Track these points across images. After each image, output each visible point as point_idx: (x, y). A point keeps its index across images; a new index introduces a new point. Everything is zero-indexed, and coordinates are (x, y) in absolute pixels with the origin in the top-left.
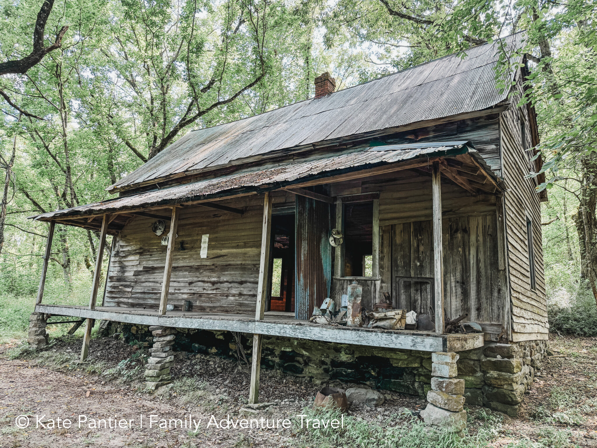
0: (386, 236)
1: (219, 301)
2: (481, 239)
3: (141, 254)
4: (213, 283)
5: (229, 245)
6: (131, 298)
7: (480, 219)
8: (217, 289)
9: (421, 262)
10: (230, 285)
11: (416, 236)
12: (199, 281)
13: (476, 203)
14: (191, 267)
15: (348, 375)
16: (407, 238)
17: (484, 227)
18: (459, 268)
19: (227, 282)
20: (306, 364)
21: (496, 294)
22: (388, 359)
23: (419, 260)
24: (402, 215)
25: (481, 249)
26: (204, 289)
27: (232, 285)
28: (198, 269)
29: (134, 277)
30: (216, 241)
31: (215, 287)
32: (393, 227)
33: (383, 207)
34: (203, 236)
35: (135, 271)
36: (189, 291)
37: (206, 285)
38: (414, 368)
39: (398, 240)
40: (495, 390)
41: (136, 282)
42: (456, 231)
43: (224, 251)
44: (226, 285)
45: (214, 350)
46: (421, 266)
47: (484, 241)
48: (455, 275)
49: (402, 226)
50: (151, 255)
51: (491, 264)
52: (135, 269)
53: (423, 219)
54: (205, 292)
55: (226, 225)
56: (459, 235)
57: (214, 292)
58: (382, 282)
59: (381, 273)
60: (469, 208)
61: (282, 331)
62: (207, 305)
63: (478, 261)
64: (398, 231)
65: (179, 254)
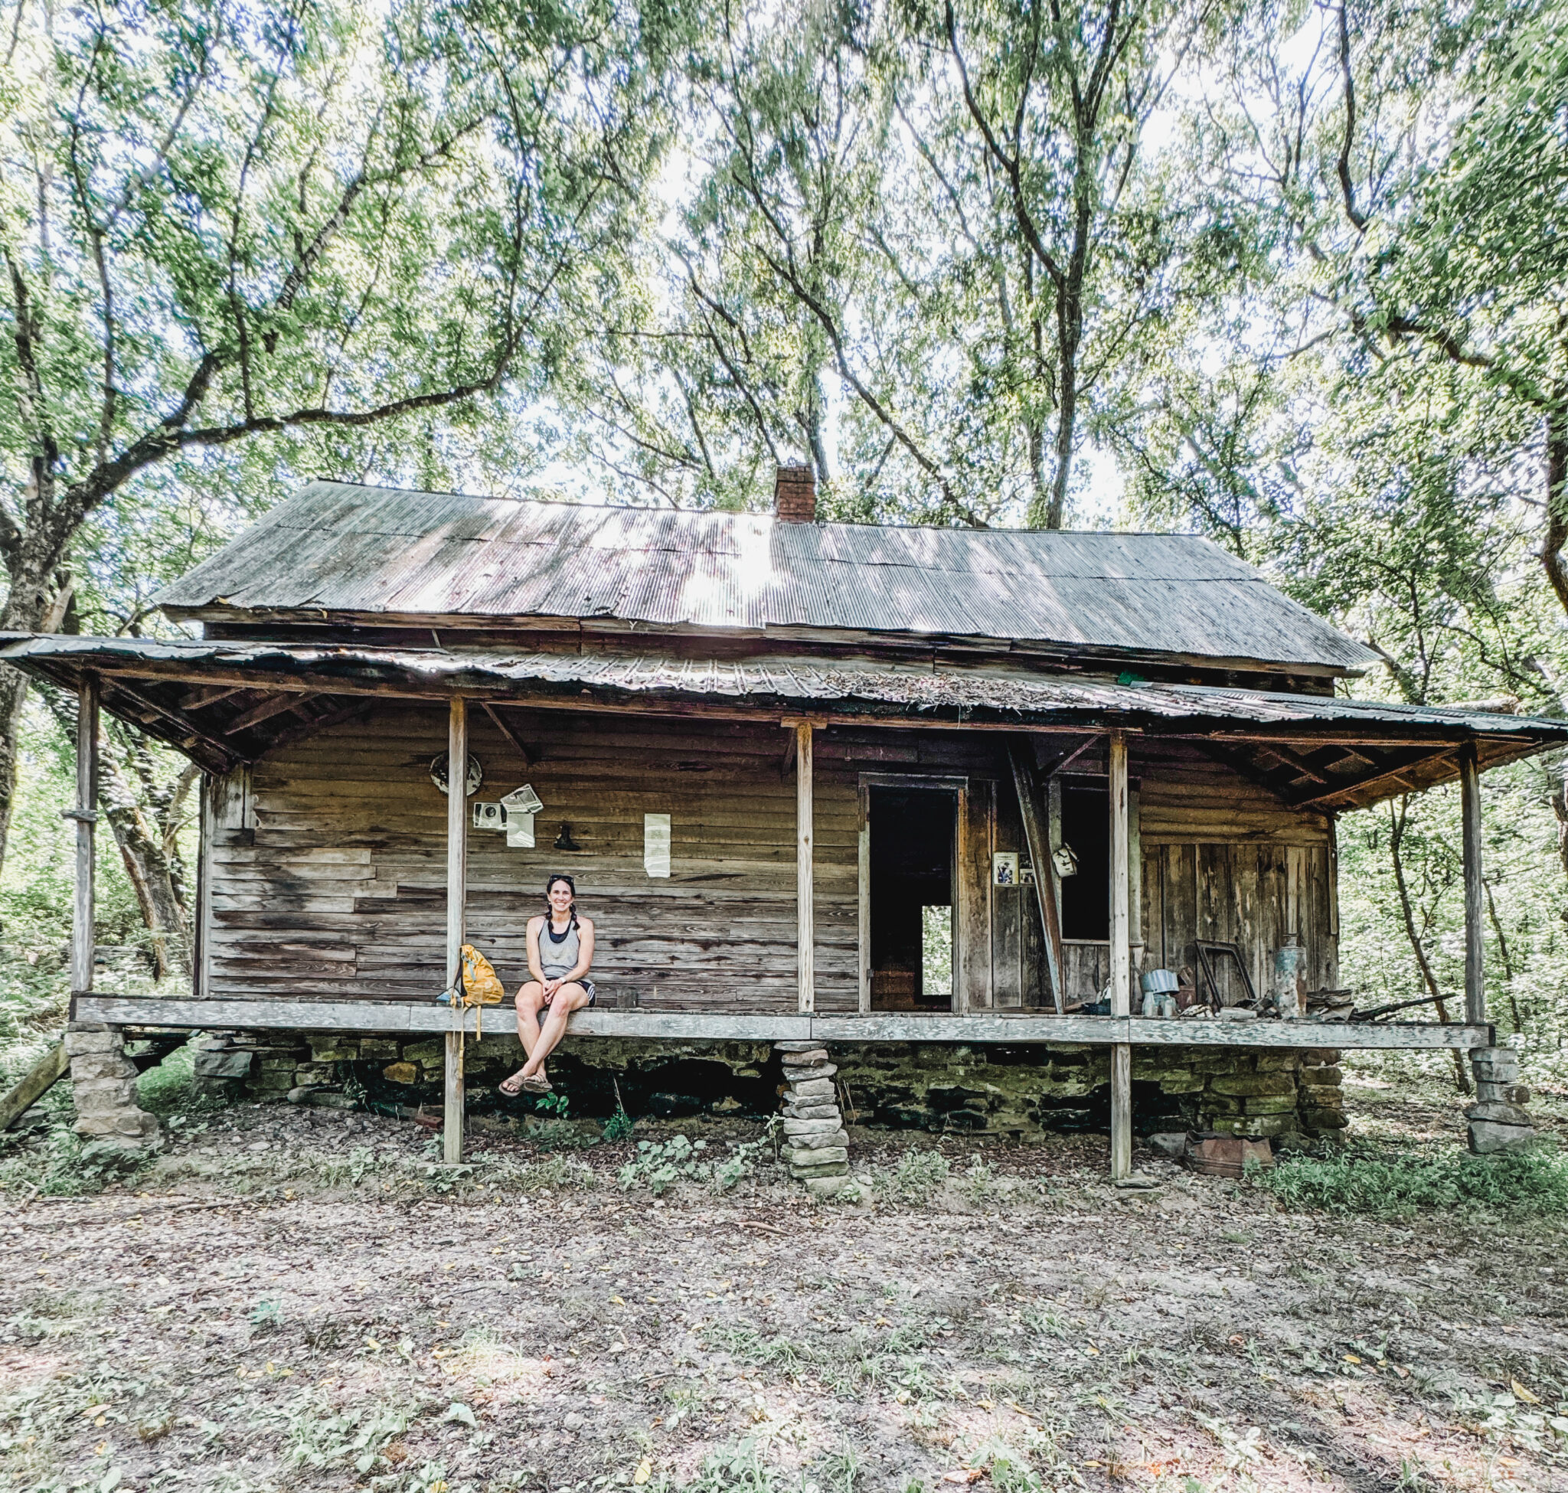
0: (1152, 866)
1: (728, 988)
2: (1303, 885)
3: (376, 847)
4: (706, 945)
5: (749, 849)
6: (354, 980)
7: (1302, 851)
8: (719, 959)
9: (1214, 917)
10: (764, 951)
11: (1204, 870)
12: (651, 937)
13: (1300, 824)
14: (614, 899)
15: (1079, 1119)
16: (1189, 871)
17: (1309, 865)
18: (1272, 930)
19: (752, 942)
20: (993, 1109)
21: (1323, 972)
22: (1158, 1084)
23: (1210, 914)
24: (1181, 828)
25: (1304, 900)
26: (673, 958)
27: (772, 949)
28: (639, 905)
29: (357, 918)
30: (701, 835)
31: (709, 955)
32: (1164, 848)
33: (1146, 809)
34: (648, 817)
35: (361, 902)
36: (614, 963)
37: (681, 947)
38: (1196, 1094)
39: (1174, 874)
40: (1319, 1111)
41: (372, 933)
42: (1268, 868)
43: (732, 865)
44: (748, 949)
45: (729, 1104)
46: (1214, 923)
47: (1309, 887)
48: (1266, 941)
49: (1180, 850)
50: (428, 854)
51: (1319, 926)
52: (359, 894)
53: (1218, 841)
54: (677, 965)
55: (731, 796)
56: (1272, 875)
57: (713, 965)
58: (1147, 950)
59: (1146, 935)
60: (1289, 832)
61: (1199, 1034)
62: (692, 997)
63: (1299, 920)
64: (1173, 858)
65: (553, 858)
